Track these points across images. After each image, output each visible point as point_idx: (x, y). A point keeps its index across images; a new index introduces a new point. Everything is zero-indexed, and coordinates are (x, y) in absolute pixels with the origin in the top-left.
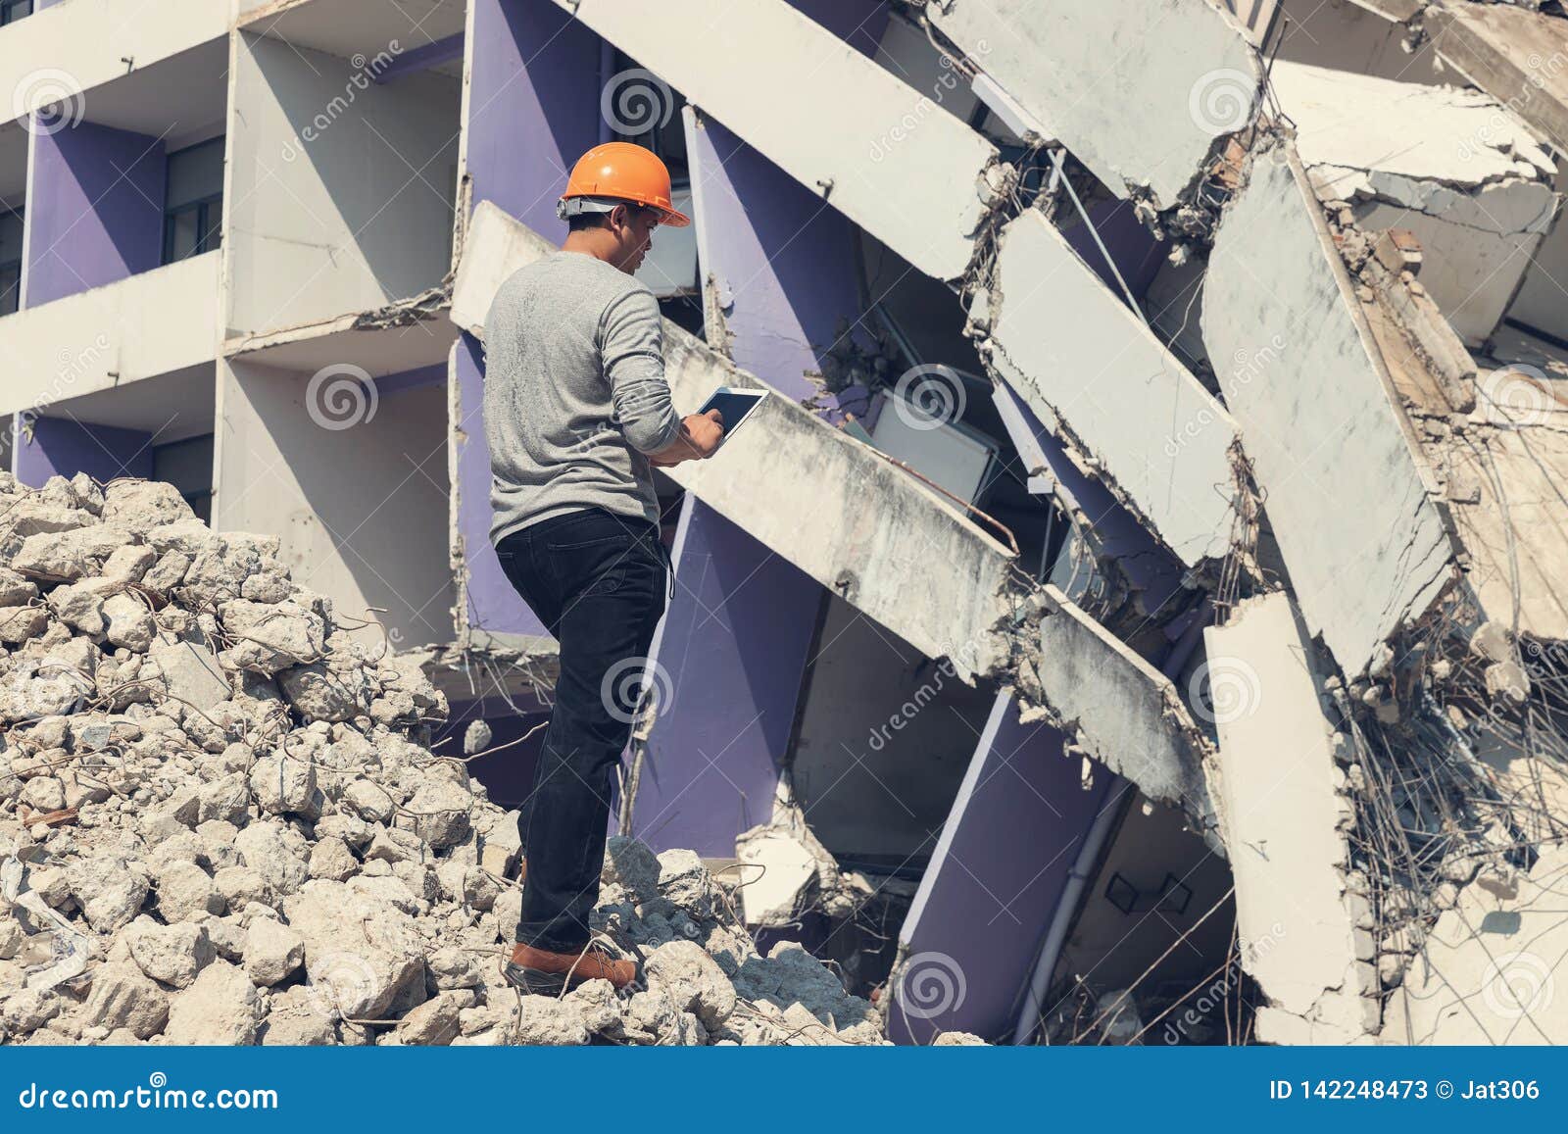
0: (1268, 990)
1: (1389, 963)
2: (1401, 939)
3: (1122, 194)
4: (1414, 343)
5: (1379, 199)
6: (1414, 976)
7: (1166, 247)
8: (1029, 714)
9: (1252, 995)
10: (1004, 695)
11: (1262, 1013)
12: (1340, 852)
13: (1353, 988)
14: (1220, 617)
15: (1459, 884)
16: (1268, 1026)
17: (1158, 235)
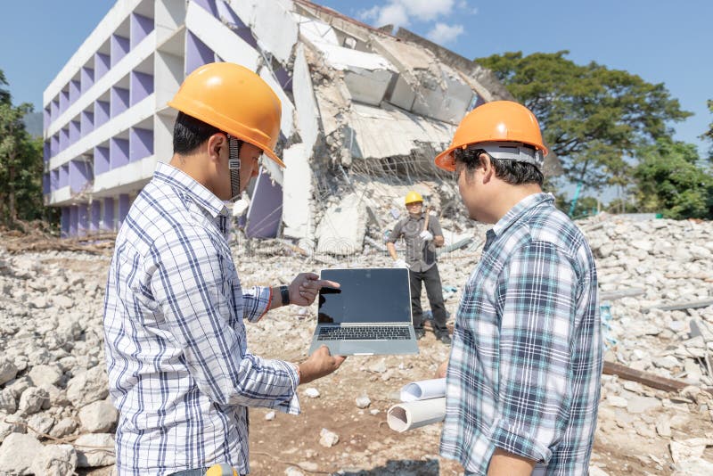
0: (288, 224)
1: (317, 219)
2: (320, 214)
3: (280, 62)
4: (341, 94)
5: (350, 71)
6: (322, 222)
7: (287, 72)
8: (265, 171)
9: (284, 225)
10: (261, 168)
11: (285, 229)
12: (310, 196)
13: (309, 224)
14: (288, 147)
15: (332, 202)
16: (287, 232)
17: (286, 70)
